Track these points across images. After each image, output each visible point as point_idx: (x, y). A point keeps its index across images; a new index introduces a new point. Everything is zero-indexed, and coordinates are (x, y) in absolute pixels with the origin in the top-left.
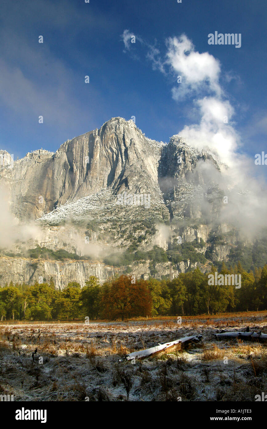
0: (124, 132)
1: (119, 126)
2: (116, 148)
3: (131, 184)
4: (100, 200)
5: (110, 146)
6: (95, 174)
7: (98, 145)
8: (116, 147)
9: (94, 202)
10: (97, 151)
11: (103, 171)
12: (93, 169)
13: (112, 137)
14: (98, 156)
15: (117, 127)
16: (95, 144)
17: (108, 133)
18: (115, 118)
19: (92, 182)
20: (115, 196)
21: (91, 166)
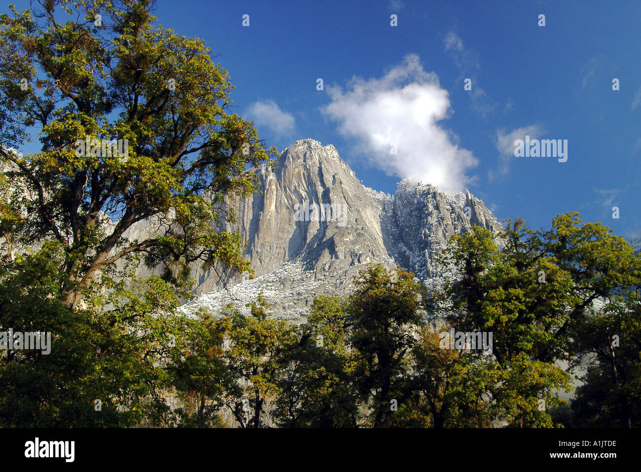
0: (320, 163)
1: (311, 153)
2: (306, 191)
3: (340, 249)
4: (282, 282)
5: (295, 187)
6: (268, 239)
7: (274, 187)
8: (307, 189)
9: (269, 284)
10: (270, 198)
11: (283, 232)
12: (263, 230)
13: (299, 173)
14: (273, 207)
15: (308, 155)
16: (267, 187)
17: (292, 166)
18: (303, 140)
19: (261, 253)
20: (312, 271)
21: (260, 224)
